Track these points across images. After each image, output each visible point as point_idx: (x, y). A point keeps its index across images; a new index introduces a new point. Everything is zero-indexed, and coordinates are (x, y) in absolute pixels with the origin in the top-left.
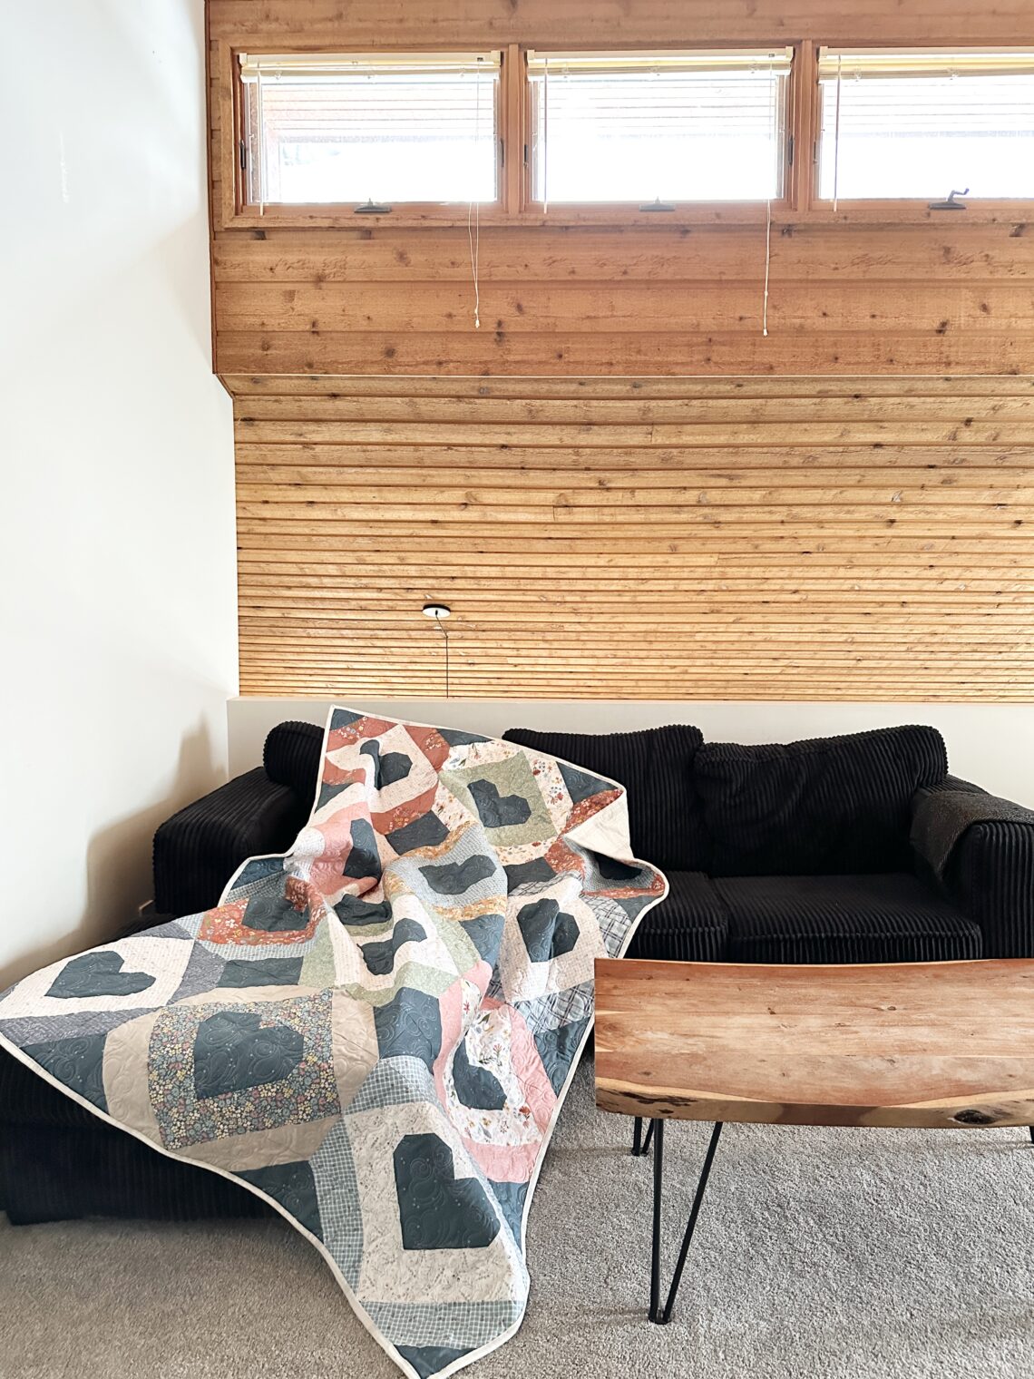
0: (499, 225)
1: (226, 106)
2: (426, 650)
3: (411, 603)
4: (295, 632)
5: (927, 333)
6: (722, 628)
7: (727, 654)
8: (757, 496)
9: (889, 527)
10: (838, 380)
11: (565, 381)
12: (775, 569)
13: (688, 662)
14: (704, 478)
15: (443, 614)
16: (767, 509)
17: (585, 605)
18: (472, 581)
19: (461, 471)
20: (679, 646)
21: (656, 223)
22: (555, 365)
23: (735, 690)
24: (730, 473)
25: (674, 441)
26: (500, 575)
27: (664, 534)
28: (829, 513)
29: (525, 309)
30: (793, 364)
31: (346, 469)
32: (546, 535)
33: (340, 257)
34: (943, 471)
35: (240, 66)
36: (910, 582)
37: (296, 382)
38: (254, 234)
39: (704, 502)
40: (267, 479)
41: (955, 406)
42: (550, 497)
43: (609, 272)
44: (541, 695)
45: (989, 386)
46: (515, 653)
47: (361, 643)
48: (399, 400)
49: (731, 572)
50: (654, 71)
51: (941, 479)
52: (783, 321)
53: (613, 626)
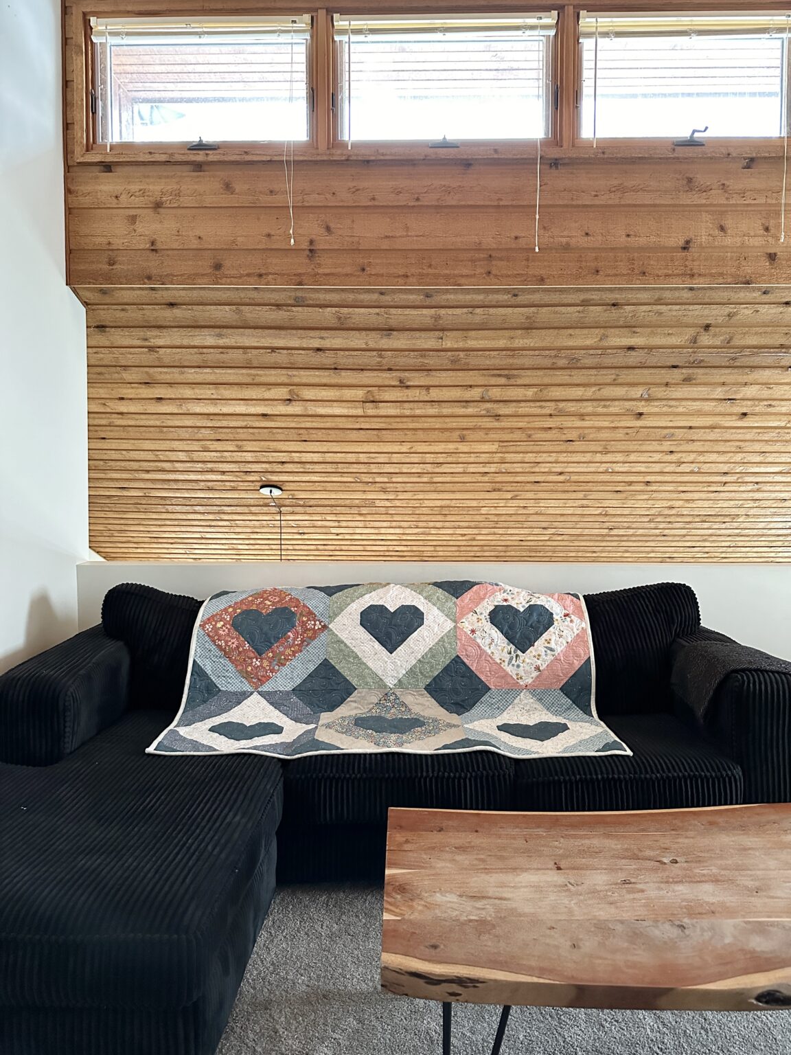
0: (310, 159)
1: (78, 61)
2: (265, 522)
3: (250, 484)
4: (156, 508)
5: (673, 249)
6: (502, 503)
7: (505, 525)
8: (530, 393)
9: (638, 419)
10: (598, 289)
11: (369, 291)
12: (545, 455)
13: (475, 531)
14: (487, 378)
15: (276, 492)
16: (538, 404)
17: (391, 485)
18: (299, 465)
19: (284, 372)
20: (468, 518)
21: (443, 157)
22: (359, 276)
23: (513, 553)
24: (508, 374)
25: (461, 345)
26: (321, 460)
27: (454, 425)
28: (588, 408)
29: (334, 230)
30: (561, 276)
31: (186, 369)
32: (358, 426)
33: (175, 187)
34: (684, 371)
35: (91, 28)
36: (654, 465)
37: (138, 292)
38: (102, 168)
39: (487, 398)
40: (121, 379)
41: (697, 313)
42: (360, 394)
43: (403, 200)
44: (359, 558)
45: (725, 295)
46: (336, 524)
47: (211, 517)
48: (227, 308)
49: (509, 457)
50: (441, 31)
51: (682, 377)
52: (552, 240)
53: (415, 502)
